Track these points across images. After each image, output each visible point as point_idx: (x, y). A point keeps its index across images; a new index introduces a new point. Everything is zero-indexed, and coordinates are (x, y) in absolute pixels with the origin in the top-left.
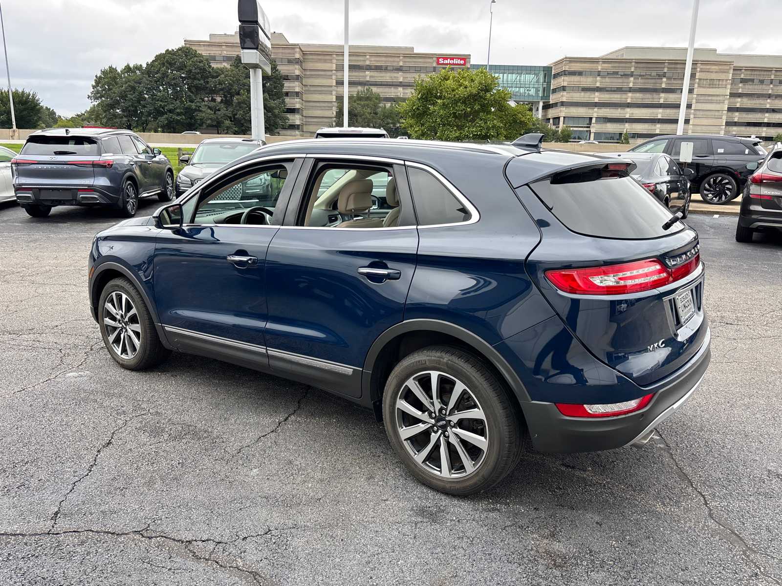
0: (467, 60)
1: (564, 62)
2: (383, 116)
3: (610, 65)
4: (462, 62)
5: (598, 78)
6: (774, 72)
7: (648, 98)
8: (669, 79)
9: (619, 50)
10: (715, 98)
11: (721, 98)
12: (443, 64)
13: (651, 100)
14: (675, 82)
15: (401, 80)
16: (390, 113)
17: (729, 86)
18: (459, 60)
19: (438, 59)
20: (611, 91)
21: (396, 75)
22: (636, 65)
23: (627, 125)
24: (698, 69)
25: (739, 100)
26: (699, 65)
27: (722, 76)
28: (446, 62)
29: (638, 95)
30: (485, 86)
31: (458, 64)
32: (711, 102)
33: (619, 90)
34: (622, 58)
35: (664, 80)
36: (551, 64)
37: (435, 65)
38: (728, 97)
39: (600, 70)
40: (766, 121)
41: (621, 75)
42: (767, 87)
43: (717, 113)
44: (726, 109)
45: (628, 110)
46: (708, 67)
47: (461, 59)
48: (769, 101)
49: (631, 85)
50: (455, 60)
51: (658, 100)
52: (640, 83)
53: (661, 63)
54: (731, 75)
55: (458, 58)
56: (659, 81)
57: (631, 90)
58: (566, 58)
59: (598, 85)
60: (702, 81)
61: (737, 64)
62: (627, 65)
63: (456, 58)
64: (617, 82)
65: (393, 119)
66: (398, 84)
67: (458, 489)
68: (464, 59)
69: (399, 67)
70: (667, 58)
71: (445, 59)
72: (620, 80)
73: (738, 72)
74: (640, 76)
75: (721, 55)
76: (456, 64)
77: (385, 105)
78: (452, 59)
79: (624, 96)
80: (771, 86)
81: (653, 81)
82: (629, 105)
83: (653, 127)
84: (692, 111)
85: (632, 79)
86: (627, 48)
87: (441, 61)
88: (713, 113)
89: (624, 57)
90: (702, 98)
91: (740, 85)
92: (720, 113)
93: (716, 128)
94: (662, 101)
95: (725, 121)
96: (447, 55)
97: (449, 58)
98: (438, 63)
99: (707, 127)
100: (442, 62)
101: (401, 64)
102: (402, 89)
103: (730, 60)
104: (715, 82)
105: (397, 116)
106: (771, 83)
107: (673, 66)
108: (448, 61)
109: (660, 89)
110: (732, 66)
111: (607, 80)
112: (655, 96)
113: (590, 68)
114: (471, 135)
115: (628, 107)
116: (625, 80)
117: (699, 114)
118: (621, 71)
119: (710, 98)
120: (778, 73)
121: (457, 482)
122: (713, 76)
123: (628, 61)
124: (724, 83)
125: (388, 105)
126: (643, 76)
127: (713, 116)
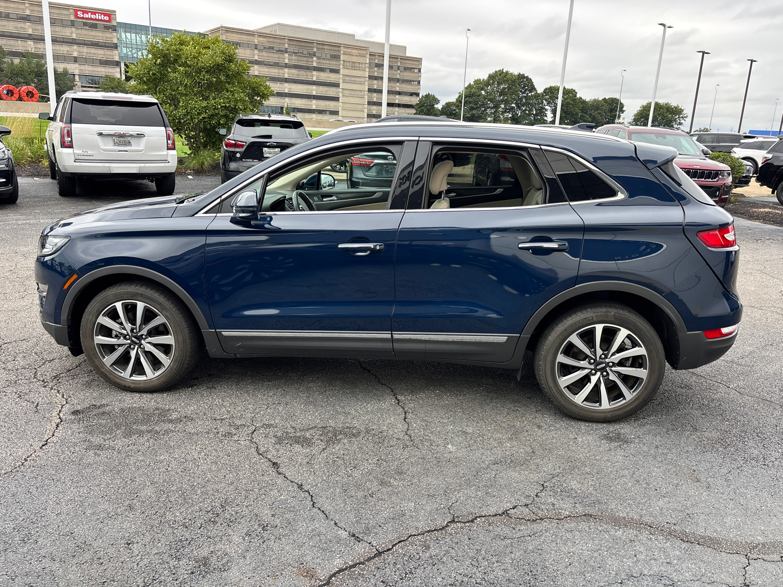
0: (112, 16)
1: (221, 31)
2: (11, 73)
3: (265, 40)
4: (107, 18)
5: (256, 51)
6: (399, 59)
7: (303, 75)
8: (318, 58)
9: (272, 26)
10: (357, 79)
11: (362, 80)
12: (83, 18)
13: (305, 77)
14: (323, 62)
15: (30, 32)
16: (20, 70)
17: (367, 70)
18: (102, 16)
19: (76, 11)
20: (269, 65)
21: (22, 25)
22: (289, 43)
23: (287, 100)
24: (342, 52)
25: (376, 82)
26: (342, 48)
27: (361, 60)
28: (86, 16)
29: (294, 71)
30: (229, 56)
31: (101, 20)
32: (354, 83)
33: (276, 65)
34: (275, 34)
35: (315, 59)
36: (207, 32)
37: (72, 18)
38: (367, 79)
39: (256, 43)
40: (397, 102)
41: (277, 51)
42: (395, 73)
43: (360, 93)
44: (367, 90)
45: (286, 85)
46: (349, 50)
47: (105, 15)
48: (398, 84)
49: (286, 61)
50: (97, 15)
51: (311, 77)
52: (295, 60)
53: (311, 42)
54: (368, 59)
55: (101, 14)
56: (310, 59)
57: (286, 66)
58: (222, 27)
59: (256, 58)
60: (346, 63)
61: (372, 50)
62: (281, 42)
63: (98, 13)
64: (273, 57)
65: (25, 78)
66: (27, 36)
67: (619, 415)
68: (109, 16)
69: (26, 16)
70: (315, 39)
71: (84, 12)
72: (276, 56)
73: (373, 57)
74: (294, 53)
75: (358, 40)
76: (99, 20)
77: (12, 61)
78: (94, 13)
79: (281, 71)
80: (399, 72)
81: (305, 59)
82: (286, 80)
83: (310, 103)
84: (341, 90)
85: (287, 55)
86: (279, 24)
87: (80, 14)
88: (357, 93)
89: (277, 33)
90: (347, 78)
91: (376, 69)
92: (362, 93)
93: (361, 107)
94: (315, 79)
95: (367, 100)
96: (86, 8)
97: (90, 12)
98: (76, 16)
99: (353, 105)
100: (82, 16)
101: (28, 12)
102: (32, 43)
103: (366, 46)
104: (356, 65)
105: (30, 74)
106: (399, 69)
107: (321, 47)
108: (89, 15)
109: (312, 67)
110: (368, 51)
111: (264, 54)
112: (309, 73)
113: (247, 40)
114: (219, 107)
115: (286, 82)
116: (281, 56)
117: (347, 92)
118: (276, 47)
119: (353, 79)
120: (403, 61)
121: (618, 410)
122: (354, 59)
123: (282, 38)
124: (363, 66)
125: (17, 61)
126: (296, 53)
127: (357, 96)
